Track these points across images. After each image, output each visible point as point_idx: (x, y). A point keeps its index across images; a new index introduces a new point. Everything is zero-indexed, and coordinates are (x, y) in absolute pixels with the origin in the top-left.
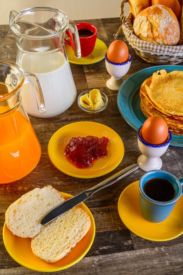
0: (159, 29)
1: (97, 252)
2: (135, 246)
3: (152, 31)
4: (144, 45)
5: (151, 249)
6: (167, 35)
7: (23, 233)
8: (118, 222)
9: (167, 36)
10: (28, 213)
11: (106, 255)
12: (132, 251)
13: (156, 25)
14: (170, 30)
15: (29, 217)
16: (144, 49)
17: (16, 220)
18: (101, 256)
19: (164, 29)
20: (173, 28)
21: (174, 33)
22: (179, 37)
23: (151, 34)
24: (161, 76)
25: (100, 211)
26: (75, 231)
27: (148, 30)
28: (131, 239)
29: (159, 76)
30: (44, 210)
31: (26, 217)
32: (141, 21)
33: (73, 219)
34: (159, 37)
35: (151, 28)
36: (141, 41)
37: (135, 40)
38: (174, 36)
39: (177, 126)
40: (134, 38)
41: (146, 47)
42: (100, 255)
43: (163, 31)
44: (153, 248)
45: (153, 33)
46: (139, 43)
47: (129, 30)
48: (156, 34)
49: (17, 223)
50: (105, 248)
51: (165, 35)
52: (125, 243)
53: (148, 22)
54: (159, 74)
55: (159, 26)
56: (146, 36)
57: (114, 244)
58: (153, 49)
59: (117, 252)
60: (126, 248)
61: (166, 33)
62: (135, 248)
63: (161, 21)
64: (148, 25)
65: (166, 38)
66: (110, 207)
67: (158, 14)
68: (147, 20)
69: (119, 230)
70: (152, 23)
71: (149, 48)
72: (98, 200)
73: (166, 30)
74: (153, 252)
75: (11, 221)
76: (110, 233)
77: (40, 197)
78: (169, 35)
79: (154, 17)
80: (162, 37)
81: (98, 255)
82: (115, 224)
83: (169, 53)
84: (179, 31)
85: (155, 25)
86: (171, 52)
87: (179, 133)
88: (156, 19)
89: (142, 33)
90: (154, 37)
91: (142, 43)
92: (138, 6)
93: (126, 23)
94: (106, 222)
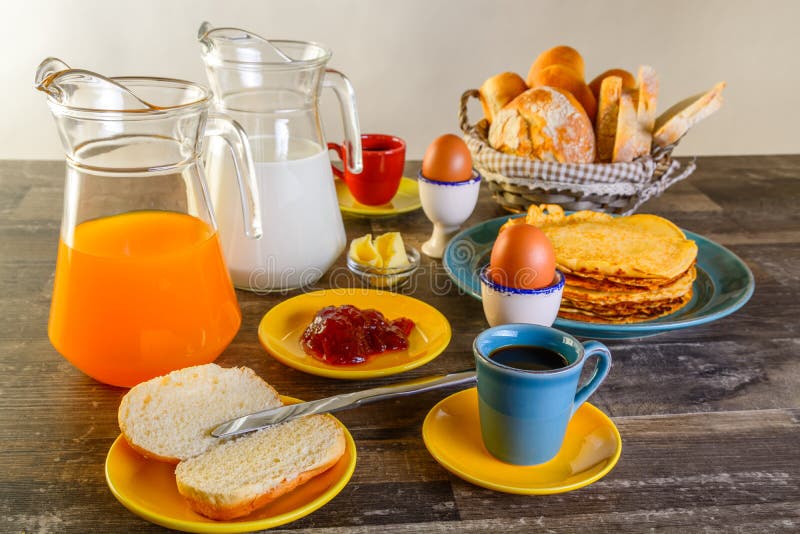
0: (544, 129)
1: (356, 519)
2: (463, 514)
3: (529, 136)
4: (511, 164)
5: (508, 519)
6: (563, 142)
7: (161, 447)
8: (422, 468)
9: (565, 145)
10: (181, 409)
11: (382, 527)
12: (453, 523)
13: (538, 123)
14: (570, 131)
15: (182, 419)
16: (512, 172)
17: (145, 416)
18: (366, 527)
19: (556, 129)
20: (577, 128)
21: (582, 140)
22: (592, 150)
23: (527, 141)
24: (550, 217)
25: (375, 448)
26: (299, 451)
27: (520, 132)
28: (454, 500)
29: (544, 216)
30: (225, 413)
31: (174, 417)
32: (505, 120)
33: (299, 432)
34: (546, 146)
35: (528, 129)
36: (505, 156)
37: (490, 156)
38: (580, 145)
39: (586, 296)
40: (488, 152)
41: (515, 169)
42: (362, 524)
43: (555, 133)
44: (514, 518)
45: (531, 140)
46: (500, 160)
47: (478, 142)
48: (538, 141)
49: (147, 423)
50: (378, 512)
51: (560, 143)
52: (436, 507)
53: (519, 118)
54: (545, 210)
55: (544, 123)
56: (516, 146)
57: (405, 507)
58: (532, 170)
59: (412, 522)
60: (437, 515)
61: (561, 138)
62: (462, 517)
63: (549, 113)
64: (521, 123)
65: (562, 149)
66: (403, 442)
67: (543, 100)
68: (519, 114)
69: (422, 482)
70: (530, 120)
71: (523, 169)
72: (375, 428)
73: (562, 131)
74: (511, 526)
75: (133, 415)
76: (396, 486)
77: (220, 385)
78: (568, 142)
79: (534, 108)
80: (553, 148)
81: (358, 525)
82: (412, 471)
83: (570, 180)
84: (591, 137)
85: (536, 122)
86: (575, 177)
87: (592, 318)
88: (538, 111)
89: (507, 143)
90: (535, 147)
91: (508, 160)
92: (500, 98)
93: (473, 130)
94: (389, 467)
